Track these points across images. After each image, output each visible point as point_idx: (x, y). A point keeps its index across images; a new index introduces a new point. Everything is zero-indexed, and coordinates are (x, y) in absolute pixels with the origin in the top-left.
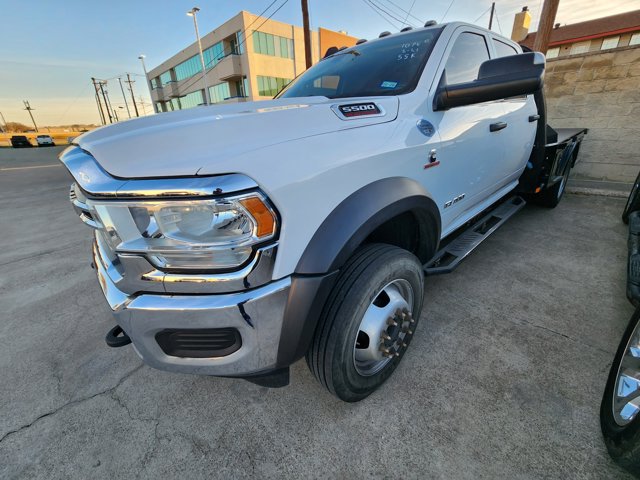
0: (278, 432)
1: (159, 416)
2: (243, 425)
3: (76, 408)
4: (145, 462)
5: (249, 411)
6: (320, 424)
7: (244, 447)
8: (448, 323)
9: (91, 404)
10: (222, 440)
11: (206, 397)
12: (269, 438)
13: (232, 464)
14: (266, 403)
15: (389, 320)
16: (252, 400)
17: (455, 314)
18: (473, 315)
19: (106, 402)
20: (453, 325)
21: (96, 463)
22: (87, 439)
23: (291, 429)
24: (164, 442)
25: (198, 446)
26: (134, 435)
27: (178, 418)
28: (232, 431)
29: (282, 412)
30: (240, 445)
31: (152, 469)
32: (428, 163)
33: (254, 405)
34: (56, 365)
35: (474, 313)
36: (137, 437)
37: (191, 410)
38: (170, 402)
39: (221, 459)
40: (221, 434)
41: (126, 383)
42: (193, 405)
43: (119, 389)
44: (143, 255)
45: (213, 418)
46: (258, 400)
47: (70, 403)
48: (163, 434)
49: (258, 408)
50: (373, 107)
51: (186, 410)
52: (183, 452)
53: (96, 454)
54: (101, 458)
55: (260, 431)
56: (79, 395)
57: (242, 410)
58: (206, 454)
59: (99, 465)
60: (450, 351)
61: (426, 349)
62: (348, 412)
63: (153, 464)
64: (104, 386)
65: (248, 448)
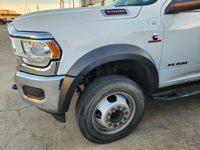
0: (61, 143)
1: (28, 123)
2: (51, 136)
3: (8, 112)
4: (17, 134)
5: (55, 132)
6: (77, 146)
7: (47, 142)
8: (165, 130)
9: (12, 112)
10: (42, 137)
11: (45, 122)
12: (57, 143)
13: (40, 146)
14: (63, 131)
15: (113, 109)
16: (58, 129)
17: (172, 127)
18: (183, 130)
19: (16, 113)
20: (167, 131)
21: (5, 129)
22: (6, 122)
23: (66, 143)
24: (25, 131)
25: (34, 136)
26: (18, 125)
27: (33, 125)
28: (46, 136)
29: (66, 137)
30: (46, 141)
31: (18, 137)
32: (152, 40)
33: (58, 131)
34: (9, 97)
35: (184, 130)
36: (19, 126)
37: (38, 125)
38: (33, 120)
39: (38, 143)
40: (42, 135)
41: (24, 110)
42: (39, 123)
43: (21, 111)
44: (21, 57)
45: (43, 130)
46: (60, 130)
47: (7, 110)
48: (26, 128)
49: (59, 132)
50: (124, 11)
51: (36, 124)
52: (28, 136)
53: (6, 127)
54: (7, 128)
55: (55, 140)
56: (10, 109)
57: (53, 131)
58: (35, 139)
59: (6, 130)
60: (156, 142)
61: (143, 136)
62: (91, 146)
63: (19, 136)
64: (18, 108)
65: (48, 143)
